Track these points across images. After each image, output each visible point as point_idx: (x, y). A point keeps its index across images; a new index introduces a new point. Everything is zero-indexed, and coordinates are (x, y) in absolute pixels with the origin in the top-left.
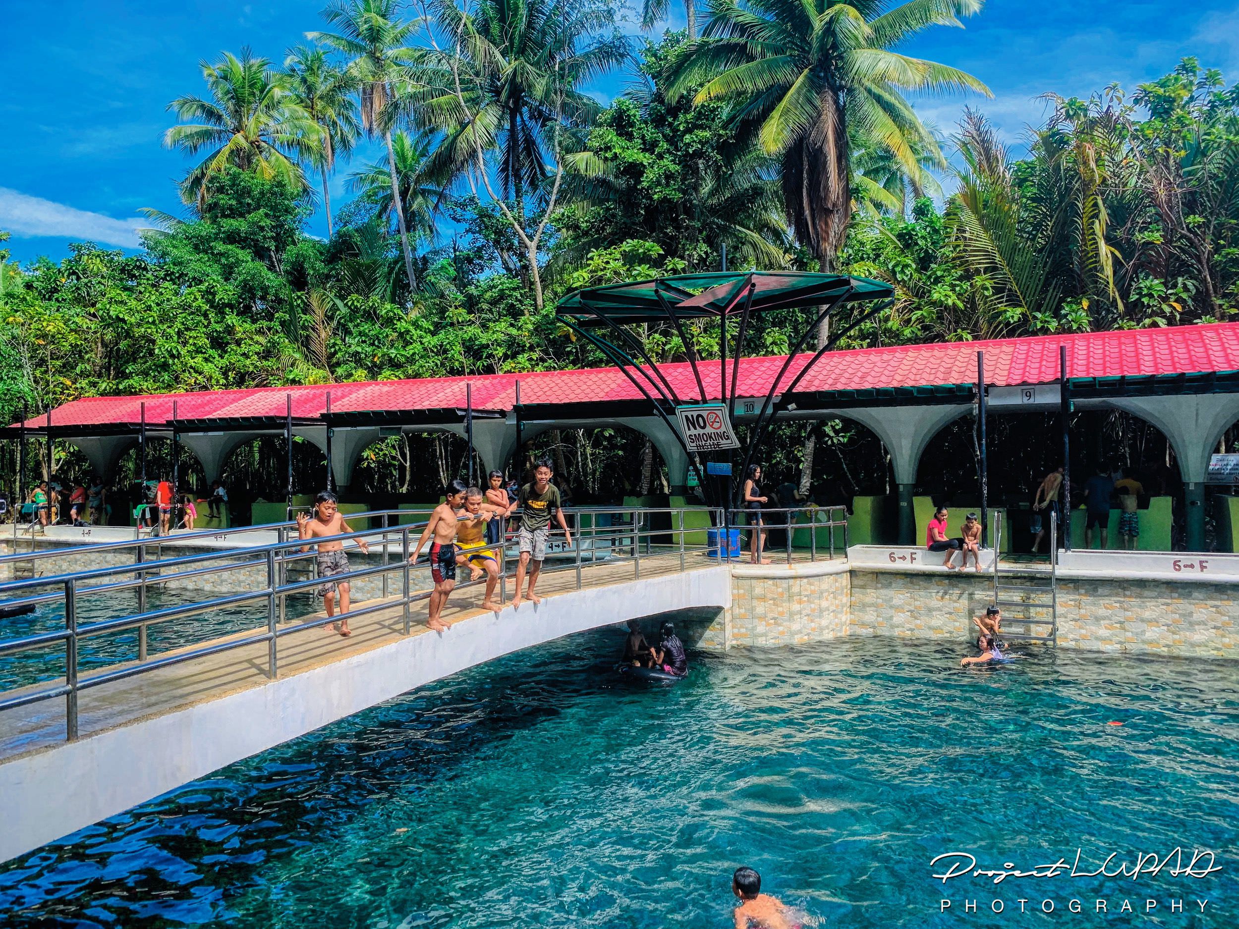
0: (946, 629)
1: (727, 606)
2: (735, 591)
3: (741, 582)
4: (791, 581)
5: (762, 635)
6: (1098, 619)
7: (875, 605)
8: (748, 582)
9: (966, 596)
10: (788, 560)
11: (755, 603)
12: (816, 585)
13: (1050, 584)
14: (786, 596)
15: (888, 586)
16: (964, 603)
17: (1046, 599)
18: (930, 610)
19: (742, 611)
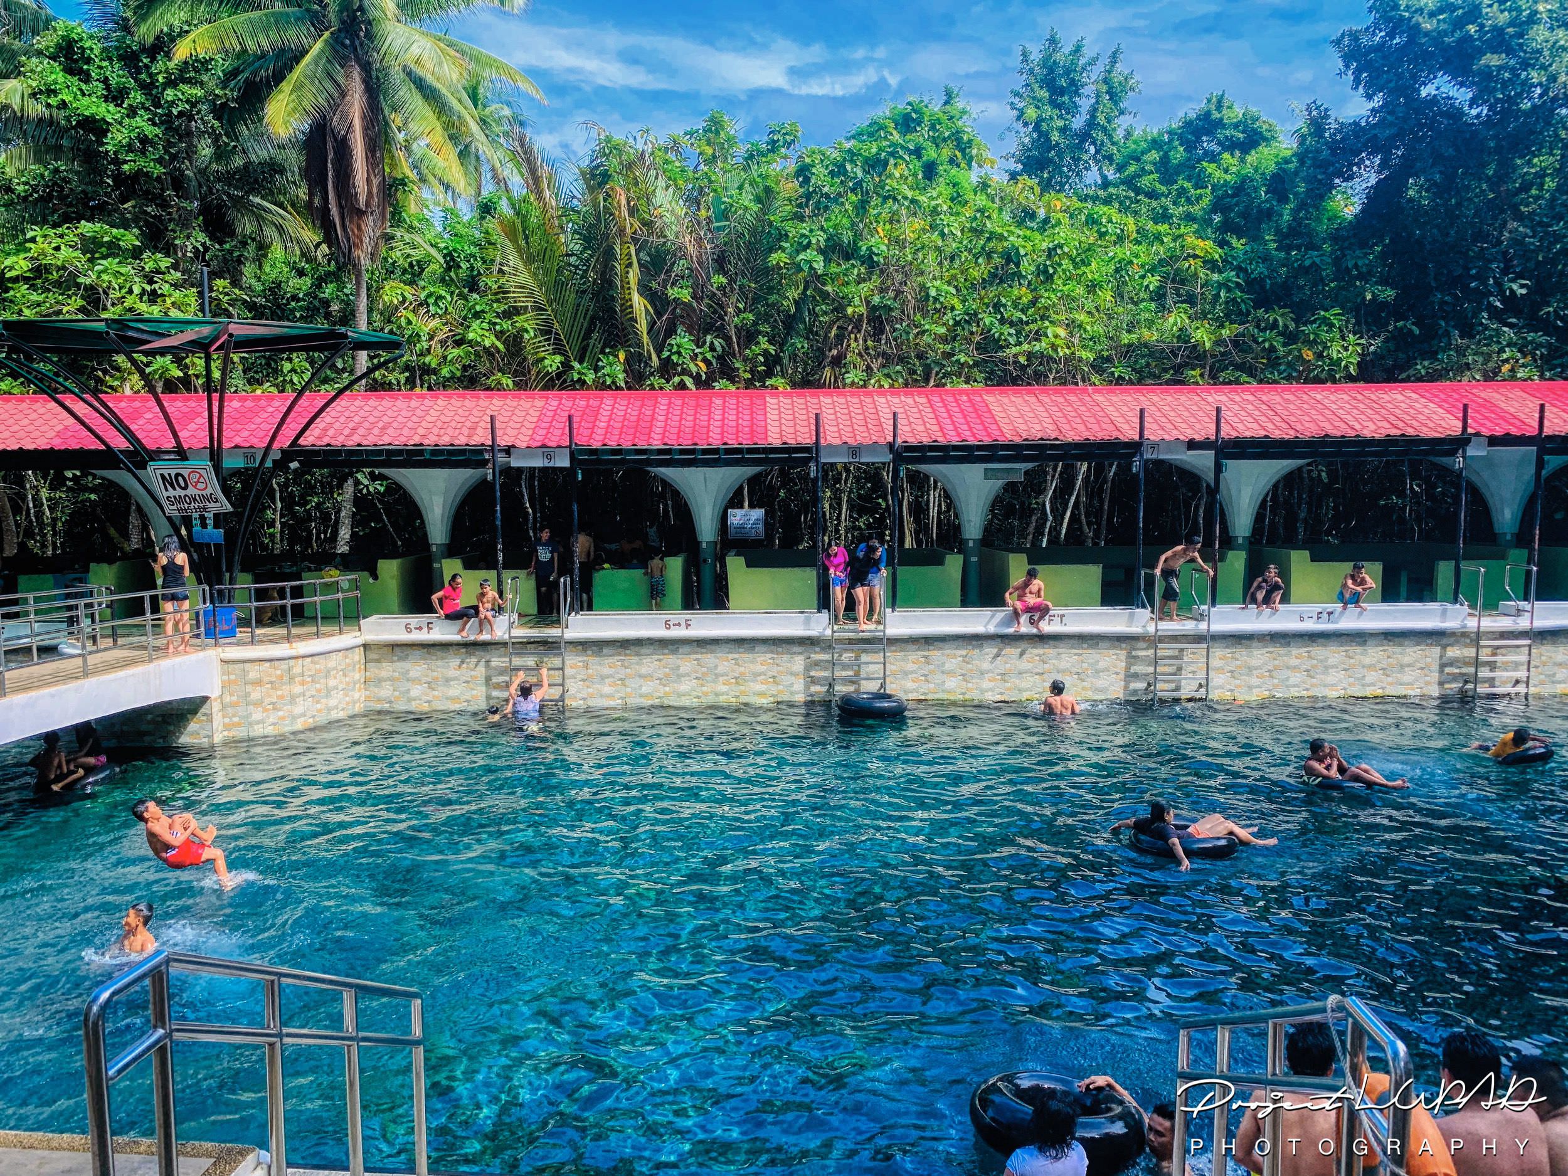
0: (463, 698)
1: (214, 693)
2: (225, 678)
3: (231, 666)
4: (292, 662)
5: (258, 723)
6: (603, 678)
7: (391, 679)
8: (241, 666)
9: (482, 663)
10: (288, 638)
11: (249, 688)
12: (322, 664)
13: (559, 648)
14: (286, 678)
15: (404, 659)
16: (481, 670)
17: (557, 662)
18: (448, 680)
19: (235, 698)
